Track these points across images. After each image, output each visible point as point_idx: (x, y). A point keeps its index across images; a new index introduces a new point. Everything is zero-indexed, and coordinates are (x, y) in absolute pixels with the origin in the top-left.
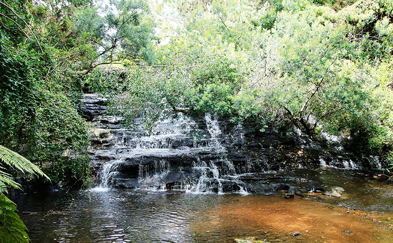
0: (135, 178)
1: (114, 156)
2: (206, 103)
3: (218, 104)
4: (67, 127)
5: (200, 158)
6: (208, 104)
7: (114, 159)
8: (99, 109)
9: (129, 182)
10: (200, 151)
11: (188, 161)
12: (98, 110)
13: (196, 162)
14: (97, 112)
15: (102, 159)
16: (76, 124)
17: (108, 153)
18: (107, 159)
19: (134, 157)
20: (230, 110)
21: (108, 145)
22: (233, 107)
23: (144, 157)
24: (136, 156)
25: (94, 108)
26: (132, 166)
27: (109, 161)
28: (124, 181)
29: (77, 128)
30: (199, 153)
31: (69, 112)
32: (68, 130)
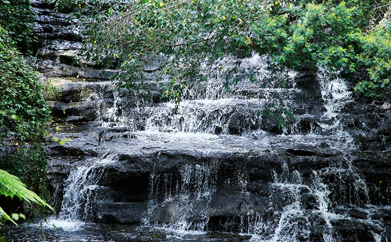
0: (141, 201)
1: (94, 149)
2: (299, 47)
3: (326, 51)
4: (7, 93)
5: (289, 162)
6: (304, 51)
7: (94, 154)
8: (56, 23)
9: (127, 211)
10: (291, 146)
11: (261, 168)
12: (53, 23)
13: (279, 171)
14: (50, 30)
15: (66, 154)
16: (23, 85)
17: (80, 141)
18: (77, 155)
19: (138, 153)
20: (352, 65)
21: (80, 120)
22: (359, 58)
23: (164, 154)
24: (145, 152)
25: (42, 18)
26: (134, 174)
27: (82, 159)
28: (116, 208)
29: (24, 93)
30: (289, 150)
31: (10, 60)
32: (8, 100)
